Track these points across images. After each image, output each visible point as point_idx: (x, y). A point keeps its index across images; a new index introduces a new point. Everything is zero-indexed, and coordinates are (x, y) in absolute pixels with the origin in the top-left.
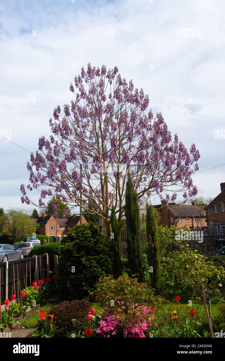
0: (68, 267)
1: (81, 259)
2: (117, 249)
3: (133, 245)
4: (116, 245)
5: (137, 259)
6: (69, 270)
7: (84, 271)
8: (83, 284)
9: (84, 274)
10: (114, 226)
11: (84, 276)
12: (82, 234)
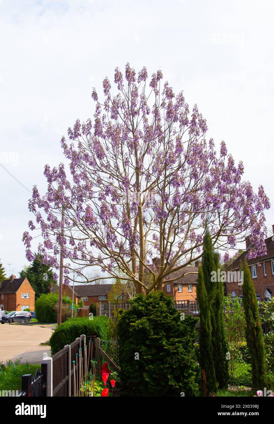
0: (144, 354)
1: (160, 342)
2: (207, 328)
3: (216, 324)
4: (205, 323)
5: (221, 343)
6: (145, 357)
7: (169, 359)
8: (169, 377)
9: (169, 364)
10: (203, 297)
11: (169, 366)
12: (154, 307)
